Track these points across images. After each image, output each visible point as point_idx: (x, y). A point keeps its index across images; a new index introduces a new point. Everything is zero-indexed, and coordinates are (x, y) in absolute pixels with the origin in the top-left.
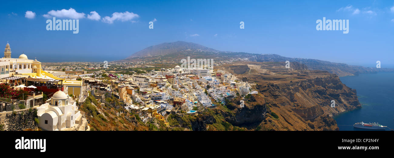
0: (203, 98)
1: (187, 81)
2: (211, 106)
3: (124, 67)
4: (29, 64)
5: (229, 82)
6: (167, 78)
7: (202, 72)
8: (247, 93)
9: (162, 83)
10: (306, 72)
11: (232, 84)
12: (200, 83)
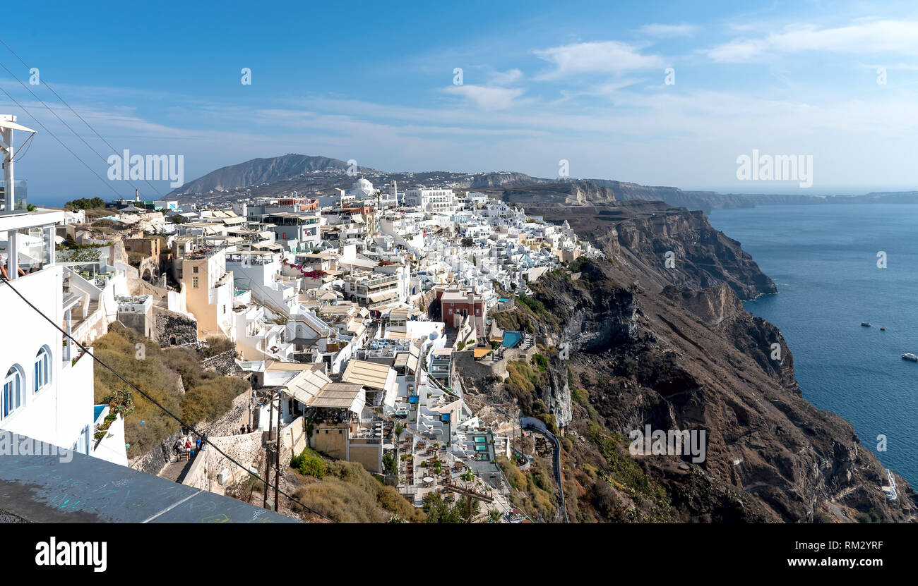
7: (432, 197)
8: (576, 256)
9: (356, 231)
10: (612, 204)
11: (527, 229)
12: (436, 230)
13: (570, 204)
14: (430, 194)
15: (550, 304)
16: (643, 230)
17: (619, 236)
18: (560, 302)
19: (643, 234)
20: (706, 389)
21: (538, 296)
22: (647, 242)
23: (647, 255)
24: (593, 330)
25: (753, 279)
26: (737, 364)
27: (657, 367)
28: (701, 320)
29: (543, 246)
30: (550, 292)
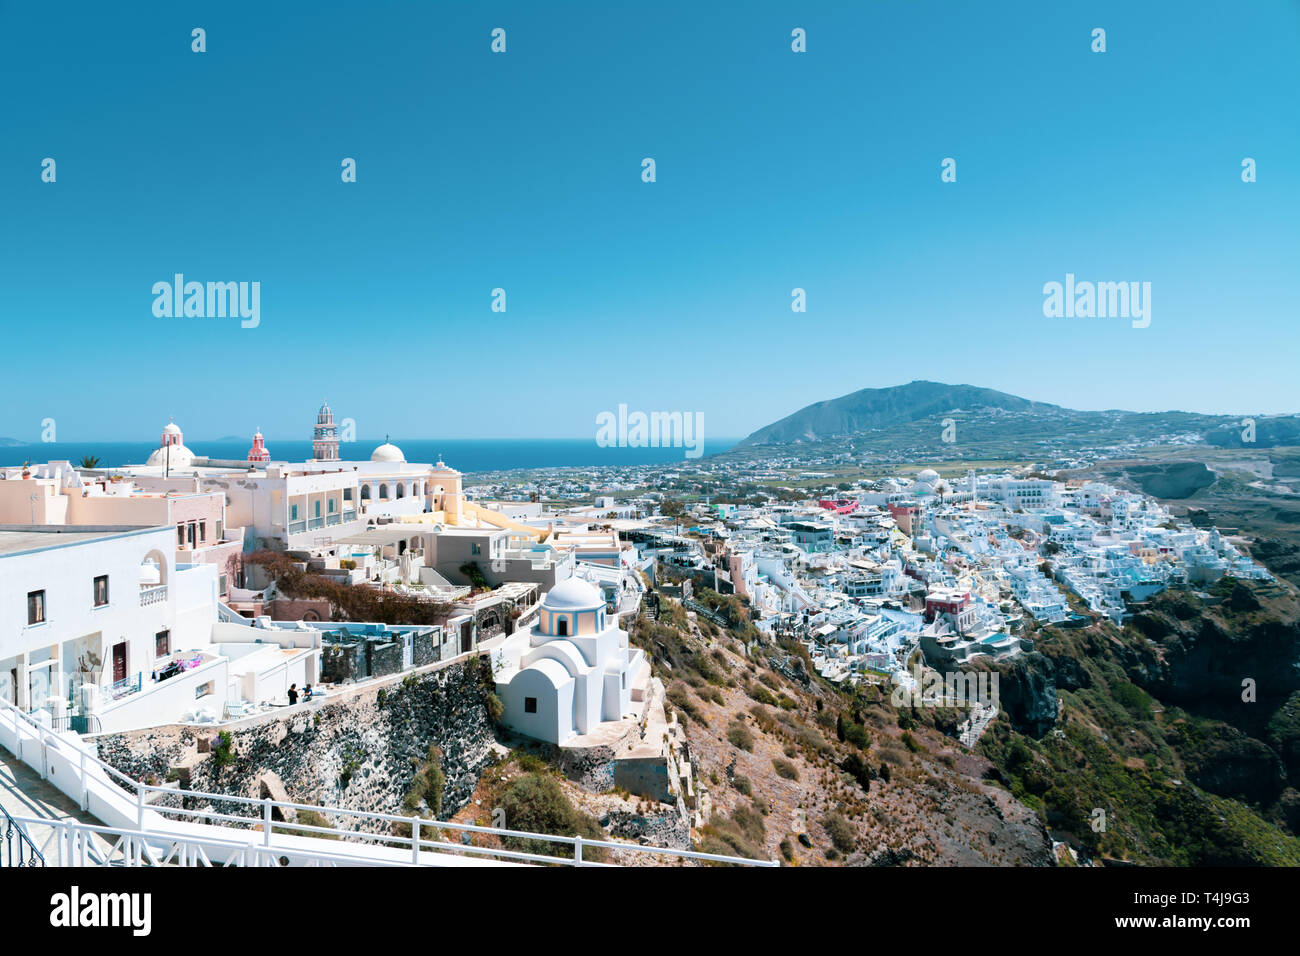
0: (1033, 588)
1: (968, 524)
2: (1066, 619)
3: (725, 479)
4: (417, 478)
5: (1134, 528)
6: (894, 516)
9: (878, 535)
12: (1016, 531)
29: (1166, 558)
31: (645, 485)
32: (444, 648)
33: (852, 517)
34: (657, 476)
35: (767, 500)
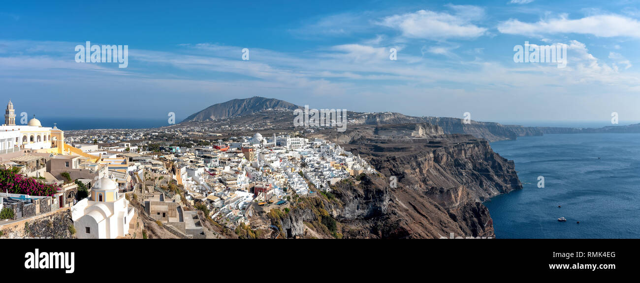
1: (272, 156)
4: (46, 133)
5: (332, 156)
6: (243, 152)
7: (293, 142)
8: (360, 173)
9: (237, 160)
10: (441, 137)
11: (337, 159)
12: (290, 158)
13: (414, 137)
14: (292, 140)
15: (339, 196)
16: (449, 153)
17: (434, 157)
18: (345, 195)
19: (449, 155)
20: (413, 236)
21: (334, 192)
22: (451, 160)
23: (450, 168)
24: (363, 209)
25: (510, 181)
26: (444, 225)
27: (391, 226)
28: (437, 204)
29: (342, 167)
30: (340, 190)
31: (143, 137)
32: (52, 206)
33: (227, 152)
34: (148, 134)
35: (193, 145)
